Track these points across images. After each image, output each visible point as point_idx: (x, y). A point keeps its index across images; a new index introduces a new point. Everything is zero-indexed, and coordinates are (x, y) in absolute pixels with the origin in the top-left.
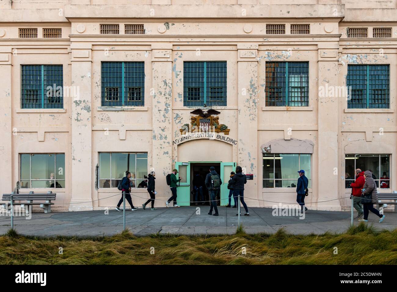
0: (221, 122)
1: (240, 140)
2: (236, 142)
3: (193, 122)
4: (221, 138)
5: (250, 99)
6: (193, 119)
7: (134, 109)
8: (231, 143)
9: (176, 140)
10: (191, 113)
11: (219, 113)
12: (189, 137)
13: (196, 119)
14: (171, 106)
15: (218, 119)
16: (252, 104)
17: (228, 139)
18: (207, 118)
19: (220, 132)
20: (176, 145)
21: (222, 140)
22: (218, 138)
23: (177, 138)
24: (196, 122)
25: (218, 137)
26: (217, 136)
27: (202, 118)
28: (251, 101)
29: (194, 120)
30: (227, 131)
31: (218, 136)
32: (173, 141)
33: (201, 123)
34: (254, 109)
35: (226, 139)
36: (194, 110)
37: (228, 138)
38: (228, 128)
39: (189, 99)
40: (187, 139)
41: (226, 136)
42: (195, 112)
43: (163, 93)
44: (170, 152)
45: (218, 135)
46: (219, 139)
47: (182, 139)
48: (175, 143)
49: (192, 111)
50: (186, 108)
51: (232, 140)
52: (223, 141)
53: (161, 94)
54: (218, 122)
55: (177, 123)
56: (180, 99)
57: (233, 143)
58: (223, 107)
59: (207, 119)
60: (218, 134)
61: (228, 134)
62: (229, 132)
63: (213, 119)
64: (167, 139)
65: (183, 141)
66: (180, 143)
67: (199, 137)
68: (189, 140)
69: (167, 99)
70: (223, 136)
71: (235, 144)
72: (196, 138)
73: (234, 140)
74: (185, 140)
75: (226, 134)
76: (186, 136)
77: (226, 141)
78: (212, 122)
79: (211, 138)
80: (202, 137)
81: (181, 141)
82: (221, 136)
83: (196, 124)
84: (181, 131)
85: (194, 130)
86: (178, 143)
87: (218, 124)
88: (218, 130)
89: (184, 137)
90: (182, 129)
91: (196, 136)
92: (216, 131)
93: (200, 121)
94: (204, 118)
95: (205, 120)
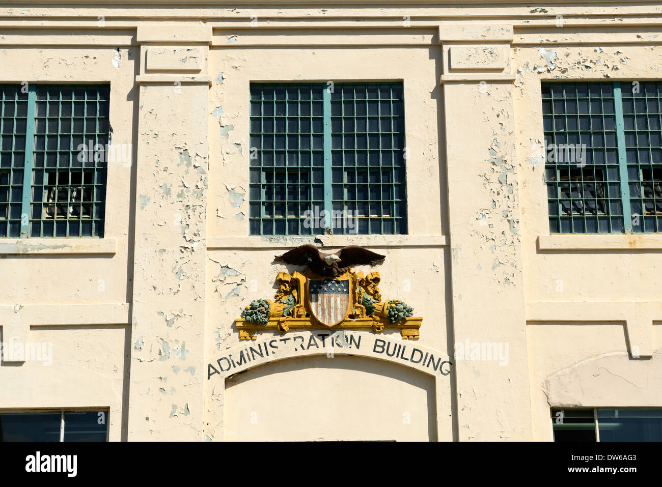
0: (388, 293)
2: (445, 367)
4: (391, 352)
5: (492, 210)
7: (65, 246)
8: (430, 370)
9: (219, 361)
10: (278, 260)
11: (380, 259)
13: (295, 281)
15: (377, 280)
16: (499, 226)
17: (417, 356)
19: (386, 329)
20: (218, 380)
21: (394, 359)
22: (380, 349)
23: (224, 353)
25: (378, 349)
26: (376, 345)
28: (497, 217)
29: (286, 287)
30: (410, 324)
31: (379, 343)
32: (210, 366)
33: (314, 296)
34: (508, 242)
35: (408, 354)
36: (287, 251)
37: (415, 350)
38: (415, 315)
39: (269, 211)
40: (261, 355)
41: (410, 345)
42: (292, 258)
43: (176, 190)
44: (197, 407)
45: (377, 340)
46: (384, 356)
47: (242, 356)
48: (216, 371)
49: (281, 253)
50: (260, 240)
51: (432, 357)
52: (399, 360)
53: (168, 192)
54: (376, 292)
55: (224, 296)
56: (238, 211)
57: (435, 369)
58: (395, 239)
59: (336, 282)
60: (378, 336)
61: (415, 338)
62: (417, 327)
63: (360, 282)
64: (187, 356)
65: (245, 362)
66: (234, 371)
67: (308, 347)
68: (271, 358)
69: (190, 212)
70: (396, 345)
71: (442, 372)
72: (296, 350)
73: (440, 359)
74: (254, 359)
75: (408, 336)
76: (259, 345)
77: (409, 364)
78: (357, 291)
79: (354, 351)
80: (318, 347)
81: (241, 364)
82: (389, 343)
83: (295, 301)
84: (239, 327)
85: (286, 323)
86: (228, 370)
87: (377, 298)
88: (379, 323)
89: (251, 349)
90: (244, 318)
91: (296, 347)
92: (371, 326)
93: (312, 290)
94: (326, 280)
95: (329, 285)
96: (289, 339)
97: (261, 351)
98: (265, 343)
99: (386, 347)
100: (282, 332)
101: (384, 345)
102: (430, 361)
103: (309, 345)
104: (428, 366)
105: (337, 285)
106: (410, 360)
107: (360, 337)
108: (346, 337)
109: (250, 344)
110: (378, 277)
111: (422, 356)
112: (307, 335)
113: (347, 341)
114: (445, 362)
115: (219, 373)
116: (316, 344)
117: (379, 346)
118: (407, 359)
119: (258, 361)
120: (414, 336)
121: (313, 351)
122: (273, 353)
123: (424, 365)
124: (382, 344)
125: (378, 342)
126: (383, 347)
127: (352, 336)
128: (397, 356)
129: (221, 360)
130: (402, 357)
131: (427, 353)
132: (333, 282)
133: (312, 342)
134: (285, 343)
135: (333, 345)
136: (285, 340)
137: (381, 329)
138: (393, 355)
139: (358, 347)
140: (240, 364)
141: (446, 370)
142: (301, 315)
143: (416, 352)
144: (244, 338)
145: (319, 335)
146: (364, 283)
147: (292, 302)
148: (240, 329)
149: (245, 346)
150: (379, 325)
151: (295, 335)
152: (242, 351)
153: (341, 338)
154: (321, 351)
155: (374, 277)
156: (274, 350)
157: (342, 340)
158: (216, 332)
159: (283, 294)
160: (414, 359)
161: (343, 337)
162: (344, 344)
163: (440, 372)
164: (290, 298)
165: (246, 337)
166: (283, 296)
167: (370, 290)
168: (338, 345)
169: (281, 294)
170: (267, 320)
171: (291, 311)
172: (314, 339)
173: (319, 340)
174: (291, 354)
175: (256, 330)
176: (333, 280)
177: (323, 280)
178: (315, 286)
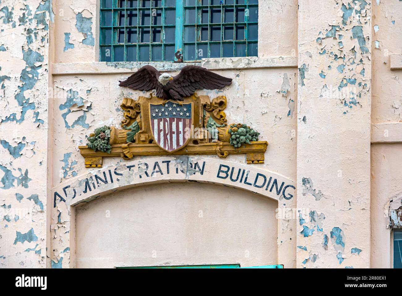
1: (305, 181)
2: (289, 191)
3: (130, 118)
4: (234, 177)
5: (342, 26)
6: (131, 108)
8: (273, 195)
9: (64, 189)
11: (228, 82)
12: (115, 177)
13: (138, 106)
14: (47, 63)
15: (222, 104)
16: (349, 43)
17: (261, 181)
18: (180, 103)
19: (230, 154)
20: (65, 209)
21: (238, 184)
22: (224, 175)
23: (71, 181)
24: (138, 119)
25: (221, 174)
26: (220, 171)
27: (161, 102)
28: (347, 35)
29: (132, 112)
30: (255, 148)
31: (223, 169)
32: (56, 194)
33: (156, 121)
34: (357, 61)
35: (251, 180)
37: (258, 175)
38: (261, 140)
40: (106, 182)
41: (254, 169)
44: (41, 233)
45: (221, 166)
46: (228, 182)
47: (87, 183)
48: (62, 199)
51: (275, 182)
52: (242, 185)
54: (222, 116)
55: (70, 124)
56: (84, 35)
57: (278, 193)
59: (179, 106)
61: (260, 162)
62: (263, 152)
63: (205, 106)
64: (29, 183)
65: (90, 190)
66: (79, 198)
67: (153, 174)
68: (116, 185)
70: (240, 170)
71: (285, 197)
72: (141, 177)
73: (283, 183)
74: (99, 186)
75: (253, 161)
76: (104, 173)
77: (252, 188)
78: (201, 115)
79: (198, 177)
80: (162, 174)
81: (86, 192)
82: (233, 168)
83: (139, 128)
84: (83, 155)
85: (129, 150)
86: (73, 198)
87: (222, 123)
88: (222, 148)
89: (96, 176)
90: (87, 145)
91: (141, 174)
92: (215, 151)
93: (154, 115)
94: (167, 103)
95: (170, 109)
96: (133, 166)
97: (106, 179)
98: (110, 171)
99: (229, 173)
100: (126, 158)
101: (228, 171)
102: (273, 186)
103: (154, 171)
104: (271, 191)
105: (178, 109)
106: (253, 185)
107: (204, 163)
108: (191, 163)
109: (94, 172)
110: (224, 101)
111: (265, 180)
112: (151, 161)
113: (192, 167)
114: (288, 186)
115: (65, 201)
116: (160, 171)
117: (223, 172)
118: (250, 184)
119: (103, 188)
121: (156, 177)
122: (118, 180)
123: (267, 189)
124: (226, 169)
125: (222, 167)
126: (227, 172)
128: (241, 181)
129: (66, 187)
130: (245, 182)
131: (271, 178)
133: (157, 169)
134: (130, 170)
135: (177, 172)
136: (129, 167)
137: (225, 154)
138: (236, 180)
139: (202, 173)
141: (289, 194)
142: (143, 141)
143: (259, 176)
144: (89, 166)
145: (163, 162)
146: (209, 108)
147: (135, 129)
148: (84, 156)
149: (90, 174)
150: (222, 150)
151: (140, 162)
152: (87, 179)
153: (185, 164)
154: (166, 177)
155: (219, 101)
156: (119, 177)
157: (186, 166)
158: (62, 161)
159: (128, 121)
160: (257, 184)
161: (188, 163)
162: (188, 170)
163: (283, 196)
164: (134, 124)
165: (91, 165)
166: (128, 123)
167: (215, 114)
168: (182, 171)
169: (126, 121)
170: (109, 147)
171: (135, 138)
172: (158, 166)
173: (163, 167)
174: (136, 181)
175: (101, 158)
176: (173, 104)
177: (165, 104)
178: (157, 110)
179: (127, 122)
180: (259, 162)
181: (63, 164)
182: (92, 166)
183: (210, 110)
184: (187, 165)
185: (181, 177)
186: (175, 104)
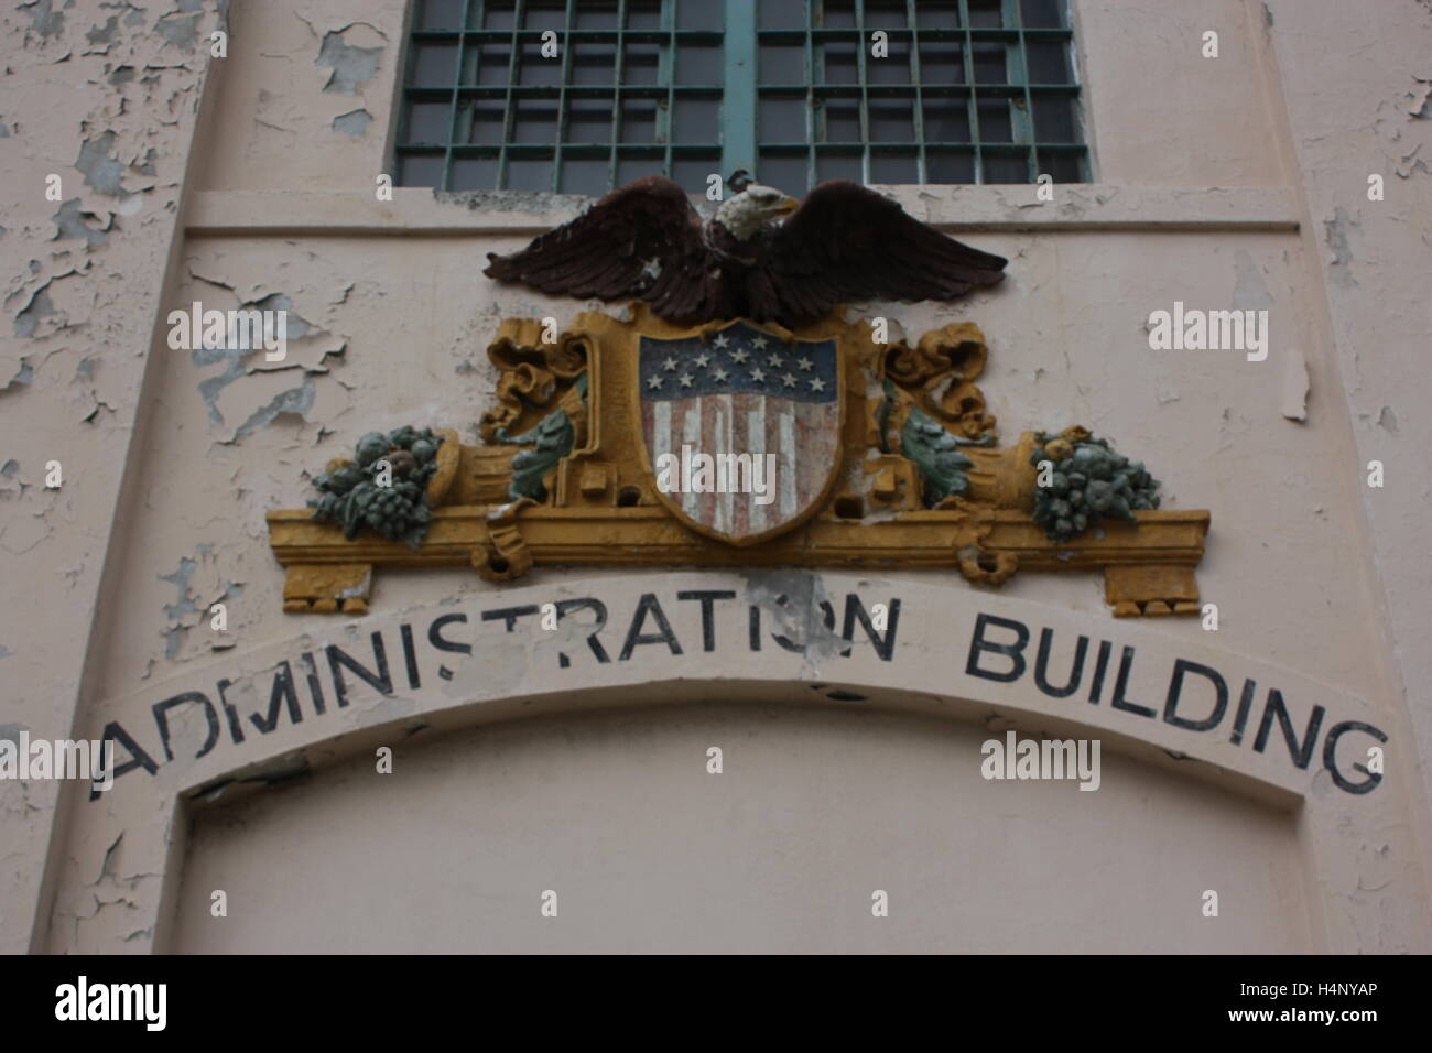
2: (1352, 750)
3: (529, 402)
4: (1058, 675)
8: (1273, 767)
9: (160, 713)
10: (504, 272)
11: (988, 272)
12: (427, 655)
13: (573, 348)
15: (967, 355)
17: (1197, 698)
19: (1022, 566)
20: (142, 806)
21: (1078, 711)
22: (1004, 664)
23: (196, 669)
24: (570, 401)
25: (987, 661)
26: (978, 644)
27: (688, 334)
29: (539, 376)
30: (1150, 539)
31: (992, 633)
32: (112, 731)
33: (663, 409)
35: (1148, 687)
37: (1182, 667)
40: (383, 683)
41: (1156, 640)
45: (983, 620)
46: (1021, 696)
47: (283, 686)
48: (140, 759)
49: (518, 246)
50: (422, 206)
51: (1276, 703)
54: (972, 405)
55: (234, 421)
56: (345, 102)
57: (1301, 758)
60: (990, 603)
61: (1183, 609)
62: (1190, 561)
63: (890, 357)
65: (296, 716)
66: (229, 758)
67: (627, 651)
68: (432, 698)
69: (135, 90)
71: (1338, 779)
72: (564, 661)
73: (1318, 713)
74: (343, 703)
75: (1142, 605)
76: (377, 639)
77: (1156, 733)
78: (876, 393)
79: (861, 669)
80: (677, 650)
81: (273, 727)
82: (1047, 635)
83: (572, 435)
84: (281, 551)
85: (520, 532)
86: (200, 754)
87: (973, 431)
88: (989, 537)
89: (334, 655)
90: (311, 504)
91: (566, 649)
92: (950, 552)
93: (655, 381)
94: (726, 333)
95: (739, 356)
96: (532, 610)
97: (382, 665)
98: (406, 631)
99: (1030, 654)
100: (500, 571)
101: (1022, 644)
102: (1266, 724)
103: (634, 639)
104: (1259, 745)
105: (776, 360)
106: (1159, 714)
107: (896, 602)
108: (826, 606)
109: (324, 631)
110: (976, 341)
111: (1223, 694)
112: (620, 591)
113: (830, 622)
114: (1345, 727)
115: (152, 768)
116: (668, 637)
117: (996, 648)
118: (1146, 712)
119: (364, 710)
120: (1171, 603)
121: (651, 666)
122: (446, 674)
123: (1236, 739)
124: (1009, 636)
125: (990, 626)
126: (1016, 652)
127: (853, 604)
128: (1095, 696)
129: (173, 702)
130: (1118, 701)
131: (1249, 686)
132: (760, 343)
133: (650, 626)
134: (510, 628)
135: (755, 644)
136: (510, 616)
137: (1002, 568)
138: (1069, 691)
139: (885, 648)
140: (267, 724)
141: (1358, 767)
142: (595, 496)
143: (1188, 676)
144: (305, 603)
145: (683, 596)
146: (909, 366)
147: (553, 441)
148: (288, 557)
149: (306, 642)
150: (991, 544)
151: (563, 590)
152: (285, 664)
153: (797, 607)
154: (695, 666)
155: (953, 342)
156: (451, 660)
157: (802, 617)
158: (170, 578)
159: (514, 413)
160: (1180, 712)
161: (810, 603)
162: (811, 638)
163: (1327, 774)
164: (548, 422)
165: (312, 601)
166: (514, 421)
167: (937, 396)
168: (783, 641)
169: (506, 413)
170: (421, 513)
171: (547, 483)
172: (658, 613)
173: (685, 619)
174: (540, 680)
175: (367, 569)
176: (755, 334)
177: (710, 337)
178: (670, 364)
179: (509, 419)
180: (1179, 607)
181: (172, 593)
182: (318, 604)
183: (915, 377)
184: (809, 612)
185: (774, 666)
186: (765, 337)
